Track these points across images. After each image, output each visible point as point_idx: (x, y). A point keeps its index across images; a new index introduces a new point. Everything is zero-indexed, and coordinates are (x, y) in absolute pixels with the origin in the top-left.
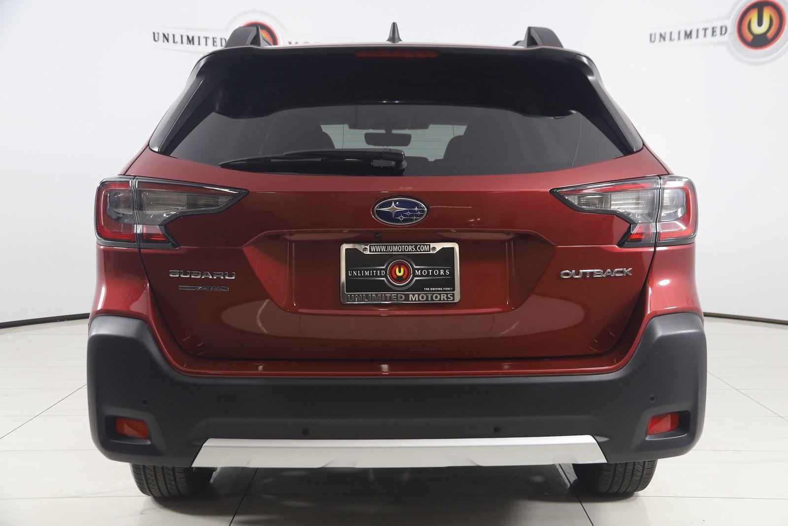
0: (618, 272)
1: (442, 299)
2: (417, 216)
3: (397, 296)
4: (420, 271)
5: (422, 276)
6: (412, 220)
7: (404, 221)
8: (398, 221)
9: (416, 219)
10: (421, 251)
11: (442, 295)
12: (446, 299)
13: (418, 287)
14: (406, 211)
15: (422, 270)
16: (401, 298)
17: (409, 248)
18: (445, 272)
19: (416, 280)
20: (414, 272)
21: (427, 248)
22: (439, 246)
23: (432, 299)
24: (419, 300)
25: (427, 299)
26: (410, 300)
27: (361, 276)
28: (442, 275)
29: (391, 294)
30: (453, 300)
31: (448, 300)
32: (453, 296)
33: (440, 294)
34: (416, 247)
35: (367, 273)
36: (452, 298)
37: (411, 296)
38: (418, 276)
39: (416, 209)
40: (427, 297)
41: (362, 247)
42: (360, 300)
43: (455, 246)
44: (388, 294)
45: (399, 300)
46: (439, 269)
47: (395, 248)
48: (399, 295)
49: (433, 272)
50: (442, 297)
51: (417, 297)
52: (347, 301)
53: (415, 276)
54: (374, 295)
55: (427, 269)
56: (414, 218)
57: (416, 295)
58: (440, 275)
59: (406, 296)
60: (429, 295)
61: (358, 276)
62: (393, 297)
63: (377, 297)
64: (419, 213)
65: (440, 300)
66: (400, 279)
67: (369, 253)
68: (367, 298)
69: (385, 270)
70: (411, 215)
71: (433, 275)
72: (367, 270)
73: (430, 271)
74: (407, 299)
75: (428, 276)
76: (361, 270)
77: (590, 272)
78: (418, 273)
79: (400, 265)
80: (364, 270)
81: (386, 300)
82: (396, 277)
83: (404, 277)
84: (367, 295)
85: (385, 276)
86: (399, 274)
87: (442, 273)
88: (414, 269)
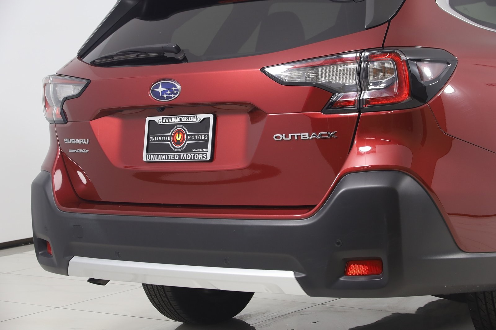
1: (200, 158)
2: (174, 94)
3: (174, 156)
4: (190, 136)
5: (191, 140)
6: (171, 97)
7: (167, 98)
8: (163, 98)
10: (191, 121)
11: (200, 155)
12: (202, 158)
14: (167, 91)
15: (191, 135)
16: (177, 157)
17: (184, 119)
18: (205, 137)
19: (188, 144)
20: (187, 138)
21: (194, 119)
22: (201, 117)
23: (194, 158)
24: (187, 159)
25: (191, 159)
26: (182, 159)
27: (157, 141)
28: (203, 140)
29: (171, 154)
30: (206, 159)
31: (203, 159)
32: (206, 155)
33: (199, 154)
35: (160, 139)
36: (205, 157)
37: (182, 155)
38: (189, 140)
39: (173, 89)
40: (191, 156)
41: (158, 119)
42: (154, 159)
43: (211, 116)
44: (169, 154)
45: (175, 158)
46: (202, 135)
47: (177, 119)
48: (176, 155)
49: (198, 137)
50: (200, 156)
51: (185, 157)
52: (146, 160)
53: (187, 140)
54: (161, 156)
55: (195, 135)
56: (173, 95)
57: (185, 155)
58: (201, 140)
59: (180, 155)
60: (193, 155)
61: (155, 141)
62: (172, 157)
63: (163, 157)
64: (175, 92)
65: (198, 159)
66: (178, 143)
67: (161, 123)
68: (157, 158)
69: (170, 136)
70: (171, 94)
71: (198, 140)
72: (160, 136)
73: (196, 136)
74: (180, 158)
75: (195, 140)
76: (157, 136)
77: (297, 136)
78: (189, 138)
79: (179, 132)
80: (159, 136)
81: (168, 159)
82: (176, 141)
83: (181, 141)
84: (158, 155)
85: (170, 141)
86: (178, 139)
87: (203, 138)
88: (187, 135)
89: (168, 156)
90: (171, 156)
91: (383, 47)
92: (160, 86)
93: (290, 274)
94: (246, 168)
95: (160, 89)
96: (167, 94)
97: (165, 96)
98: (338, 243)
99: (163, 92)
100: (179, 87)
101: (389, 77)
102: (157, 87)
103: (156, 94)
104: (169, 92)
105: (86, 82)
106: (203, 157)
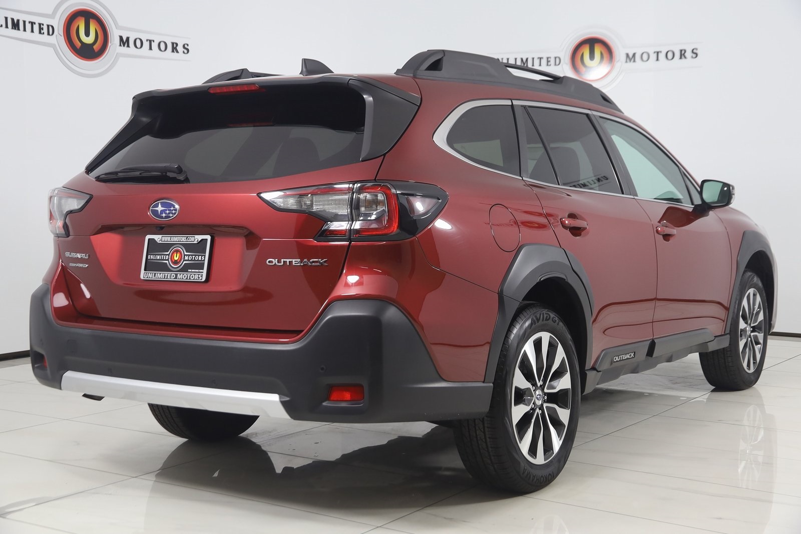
0: (313, 262)
1: (195, 279)
2: (172, 213)
3: (171, 275)
4: (188, 256)
5: (188, 260)
6: (170, 217)
7: (166, 217)
8: (162, 217)
9: (172, 216)
10: (189, 242)
11: (196, 275)
13: (185, 269)
14: (166, 210)
15: (189, 255)
16: (173, 276)
17: (182, 239)
18: (201, 258)
19: (185, 264)
20: (184, 258)
21: (192, 239)
22: (199, 238)
23: (190, 279)
25: (187, 279)
26: (178, 278)
27: (155, 260)
28: (200, 261)
29: (168, 273)
30: (202, 280)
31: (198, 280)
32: (202, 276)
33: (195, 275)
34: (187, 238)
35: (158, 258)
36: (201, 278)
37: (179, 275)
38: (186, 260)
39: (172, 208)
40: (187, 276)
41: (157, 238)
42: (151, 277)
43: (208, 237)
44: (166, 273)
45: (172, 278)
46: (199, 256)
47: (175, 239)
48: (172, 275)
49: (195, 258)
50: (196, 277)
51: (182, 276)
52: (144, 277)
53: (184, 260)
54: (159, 274)
55: (192, 255)
56: (171, 215)
57: (182, 275)
58: (198, 260)
59: (176, 275)
60: (189, 275)
61: (153, 259)
62: (169, 276)
63: (160, 276)
64: (174, 212)
65: (194, 279)
66: (176, 262)
67: (160, 242)
68: (155, 276)
69: (169, 255)
70: (169, 213)
71: (195, 260)
72: (159, 255)
73: (194, 257)
74: (176, 278)
75: (191, 260)
76: (155, 255)
77: (289, 262)
78: (186, 258)
79: (177, 251)
80: (157, 255)
81: (164, 278)
82: (173, 261)
83: (178, 261)
84: (155, 274)
85: (168, 260)
86: (176, 259)
87: (200, 259)
88: (185, 255)
89: (165, 275)
90: (167, 275)
91: (375, 180)
92: (160, 206)
93: (275, 398)
94: (238, 291)
95: (160, 208)
96: (166, 213)
97: (164, 215)
98: (322, 369)
99: (162, 212)
100: (177, 207)
101: (380, 209)
102: (157, 206)
103: (155, 213)
104: (168, 212)
105: (88, 197)
106: (199, 278)
